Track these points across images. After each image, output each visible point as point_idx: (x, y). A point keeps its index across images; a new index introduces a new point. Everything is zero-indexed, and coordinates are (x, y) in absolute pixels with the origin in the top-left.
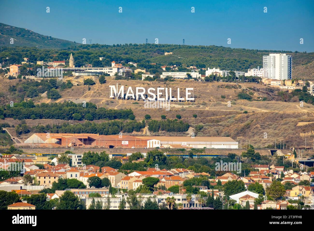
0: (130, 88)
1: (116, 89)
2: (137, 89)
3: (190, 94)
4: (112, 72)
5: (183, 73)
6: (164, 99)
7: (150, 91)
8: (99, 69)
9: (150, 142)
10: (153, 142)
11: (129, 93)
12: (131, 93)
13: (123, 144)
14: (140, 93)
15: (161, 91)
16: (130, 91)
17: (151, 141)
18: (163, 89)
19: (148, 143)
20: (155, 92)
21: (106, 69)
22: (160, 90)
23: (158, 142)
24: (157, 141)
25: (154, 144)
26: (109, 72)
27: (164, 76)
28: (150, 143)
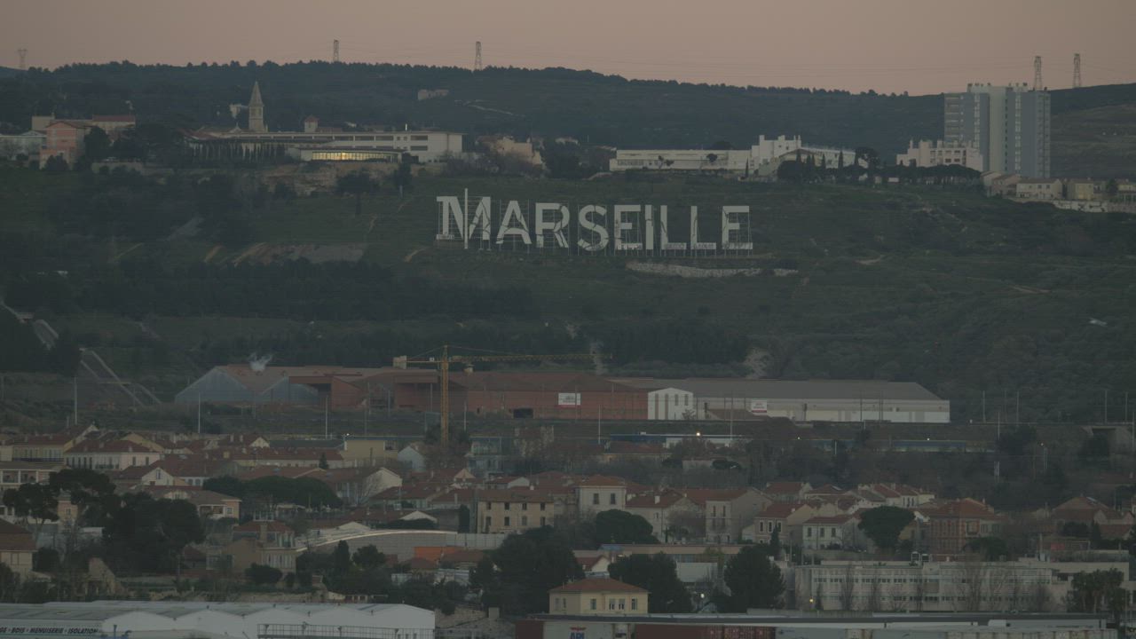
0: (514, 206)
1: (463, 208)
2: (540, 208)
3: (736, 226)
4: (425, 148)
5: (691, 151)
6: (641, 244)
7: (588, 216)
8: (378, 138)
9: (657, 396)
10: (667, 396)
11: (510, 226)
12: (519, 225)
13: (561, 403)
14: (550, 225)
15: (627, 217)
16: (513, 215)
17: (661, 393)
18: (637, 208)
19: (650, 399)
20: (608, 221)
21: (402, 139)
22: (622, 213)
23: (686, 396)
24: (682, 393)
25: (671, 404)
26: (413, 148)
27: (622, 162)
28: (657, 401)
